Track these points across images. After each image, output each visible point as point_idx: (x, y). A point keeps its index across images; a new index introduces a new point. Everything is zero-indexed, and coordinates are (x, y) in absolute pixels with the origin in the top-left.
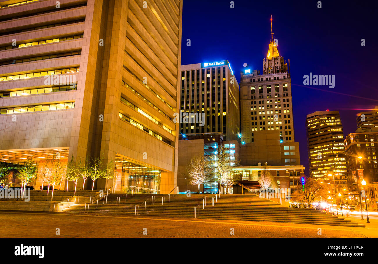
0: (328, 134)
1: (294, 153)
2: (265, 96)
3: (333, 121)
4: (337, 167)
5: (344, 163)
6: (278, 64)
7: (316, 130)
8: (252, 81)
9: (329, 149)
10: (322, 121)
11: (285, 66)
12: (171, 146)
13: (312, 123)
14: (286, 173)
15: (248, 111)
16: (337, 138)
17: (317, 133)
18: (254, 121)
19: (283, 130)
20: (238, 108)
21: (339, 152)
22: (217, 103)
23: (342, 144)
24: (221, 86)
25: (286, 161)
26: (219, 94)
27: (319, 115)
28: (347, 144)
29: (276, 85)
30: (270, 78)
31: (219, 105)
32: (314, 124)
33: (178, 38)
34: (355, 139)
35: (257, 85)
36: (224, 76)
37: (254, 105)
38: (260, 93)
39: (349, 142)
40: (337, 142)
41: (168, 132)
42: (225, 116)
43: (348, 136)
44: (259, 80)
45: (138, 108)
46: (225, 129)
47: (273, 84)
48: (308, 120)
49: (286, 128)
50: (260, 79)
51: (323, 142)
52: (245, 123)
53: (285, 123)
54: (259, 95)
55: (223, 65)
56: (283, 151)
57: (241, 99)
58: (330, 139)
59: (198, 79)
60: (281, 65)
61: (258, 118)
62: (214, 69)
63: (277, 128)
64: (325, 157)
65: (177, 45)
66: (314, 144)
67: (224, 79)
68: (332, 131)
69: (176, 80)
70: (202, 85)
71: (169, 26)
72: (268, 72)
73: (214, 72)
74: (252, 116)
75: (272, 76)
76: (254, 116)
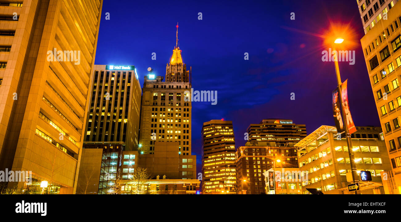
0: (222, 144)
1: (192, 166)
2: (167, 103)
3: (227, 131)
4: (228, 178)
5: (235, 174)
6: (180, 70)
7: (211, 139)
8: (155, 87)
9: (222, 159)
10: (217, 130)
11: (187, 73)
12: (73, 158)
13: (208, 132)
14: (183, 186)
15: (149, 117)
16: (229, 148)
17: (212, 142)
18: (154, 128)
19: (182, 140)
20: (138, 114)
21: (231, 162)
22: (119, 108)
23: (234, 155)
24: (125, 91)
25: (183, 174)
26: (122, 99)
27: (214, 124)
28: (237, 157)
29: (178, 94)
30: (173, 86)
31: (121, 111)
32: (209, 132)
33: (94, 48)
34: (244, 152)
35: (160, 92)
36: (129, 82)
37: (155, 112)
38: (162, 100)
39: (239, 155)
40: (229, 152)
41: (72, 143)
42: (127, 123)
43: (239, 148)
44: (162, 87)
45: (50, 120)
46: (124, 136)
47: (175, 93)
48: (204, 128)
49: (184, 138)
50: (164, 86)
51: (217, 152)
52: (145, 129)
53: (184, 133)
54: (161, 102)
55: (129, 70)
56: (182, 164)
57: (142, 104)
58: (223, 149)
59: (101, 81)
60: (183, 72)
61: (158, 126)
62: (119, 73)
63: (176, 138)
64: (217, 167)
65: (92, 54)
66: (209, 154)
67: (129, 85)
68: (225, 140)
69: (87, 89)
70: (105, 88)
71: (88, 37)
72: (170, 77)
73: (119, 76)
74: (152, 123)
75: (175, 85)
76: (154, 123)
